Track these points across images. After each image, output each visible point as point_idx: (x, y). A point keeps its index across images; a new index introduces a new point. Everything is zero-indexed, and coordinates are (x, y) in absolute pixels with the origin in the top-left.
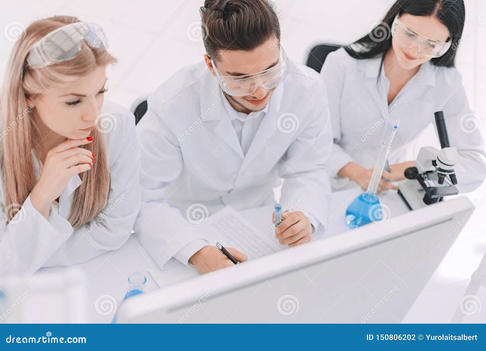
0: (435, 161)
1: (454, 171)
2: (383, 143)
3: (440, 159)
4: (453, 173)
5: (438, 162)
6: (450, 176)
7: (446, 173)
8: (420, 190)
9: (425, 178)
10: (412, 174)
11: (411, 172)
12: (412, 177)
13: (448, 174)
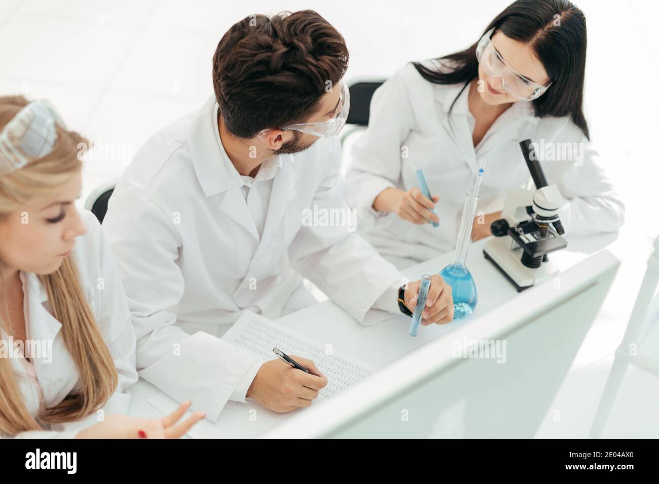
0: (531, 207)
1: (558, 217)
2: (467, 195)
3: (537, 204)
4: (557, 220)
5: (535, 208)
6: (554, 224)
7: (548, 221)
8: (516, 249)
9: (520, 232)
10: (502, 230)
11: (499, 227)
12: (501, 233)
13: (550, 222)
